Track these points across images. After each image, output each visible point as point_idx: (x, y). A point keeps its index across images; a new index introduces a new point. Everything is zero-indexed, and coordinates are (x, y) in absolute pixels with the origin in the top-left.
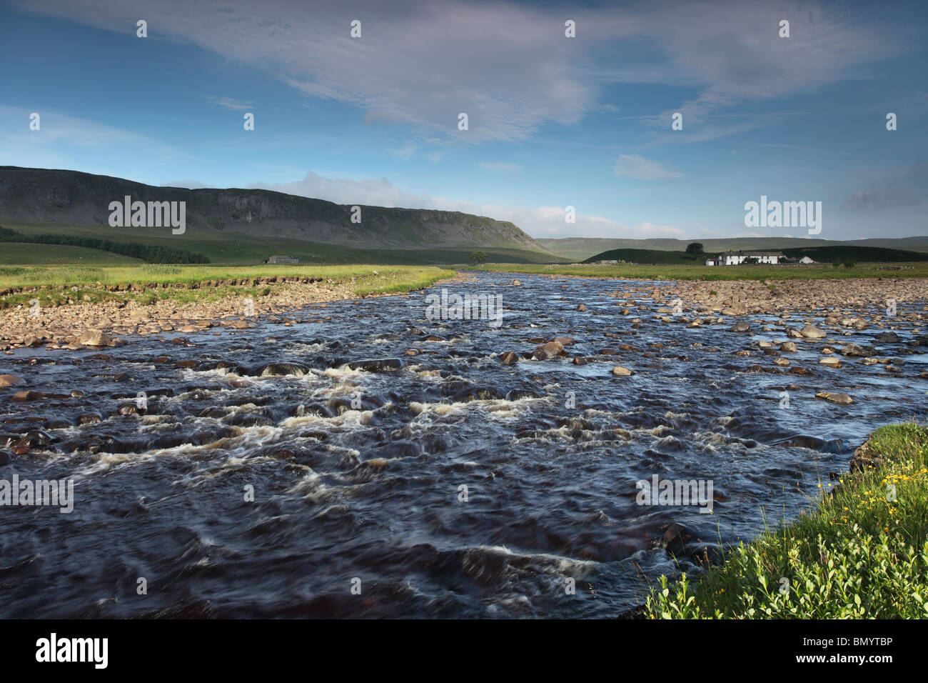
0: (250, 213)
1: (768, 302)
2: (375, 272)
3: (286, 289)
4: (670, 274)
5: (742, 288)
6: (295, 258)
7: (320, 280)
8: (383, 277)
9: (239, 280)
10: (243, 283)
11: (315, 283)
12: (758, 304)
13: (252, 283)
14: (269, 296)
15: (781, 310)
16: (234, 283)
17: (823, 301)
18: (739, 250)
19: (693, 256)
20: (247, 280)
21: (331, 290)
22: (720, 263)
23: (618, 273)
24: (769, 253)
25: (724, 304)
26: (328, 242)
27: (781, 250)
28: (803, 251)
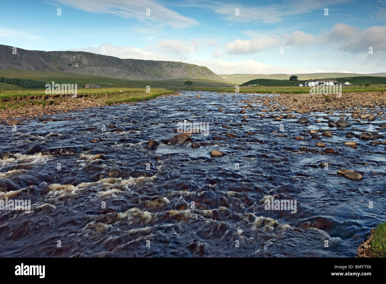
0: (77, 63)
1: (323, 105)
2: (121, 91)
3: (65, 101)
4: (278, 91)
5: (312, 97)
6: (98, 85)
7: (86, 96)
8: (125, 94)
9: (36, 96)
10: (38, 98)
11: (83, 98)
12: (317, 106)
13: (44, 98)
14: (53, 105)
15: (329, 109)
16: (32, 98)
17: (352, 104)
18: (315, 79)
19: (293, 82)
20: (41, 96)
21: (92, 101)
22: (306, 85)
23: (253, 90)
24: (330, 80)
25: (299, 106)
26: (116, 77)
27: (335, 79)
28: (346, 79)
